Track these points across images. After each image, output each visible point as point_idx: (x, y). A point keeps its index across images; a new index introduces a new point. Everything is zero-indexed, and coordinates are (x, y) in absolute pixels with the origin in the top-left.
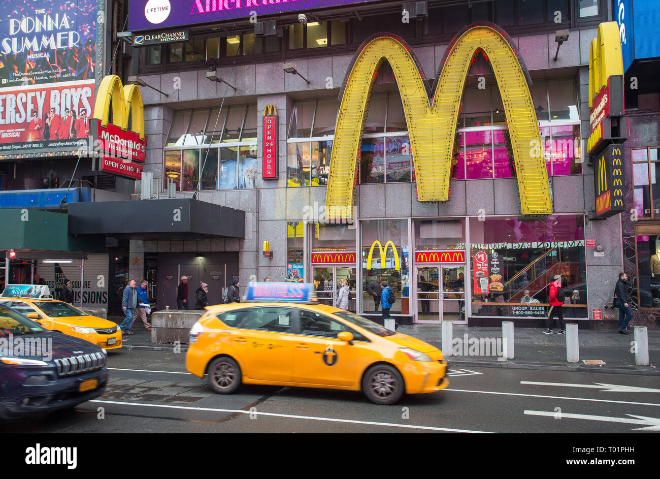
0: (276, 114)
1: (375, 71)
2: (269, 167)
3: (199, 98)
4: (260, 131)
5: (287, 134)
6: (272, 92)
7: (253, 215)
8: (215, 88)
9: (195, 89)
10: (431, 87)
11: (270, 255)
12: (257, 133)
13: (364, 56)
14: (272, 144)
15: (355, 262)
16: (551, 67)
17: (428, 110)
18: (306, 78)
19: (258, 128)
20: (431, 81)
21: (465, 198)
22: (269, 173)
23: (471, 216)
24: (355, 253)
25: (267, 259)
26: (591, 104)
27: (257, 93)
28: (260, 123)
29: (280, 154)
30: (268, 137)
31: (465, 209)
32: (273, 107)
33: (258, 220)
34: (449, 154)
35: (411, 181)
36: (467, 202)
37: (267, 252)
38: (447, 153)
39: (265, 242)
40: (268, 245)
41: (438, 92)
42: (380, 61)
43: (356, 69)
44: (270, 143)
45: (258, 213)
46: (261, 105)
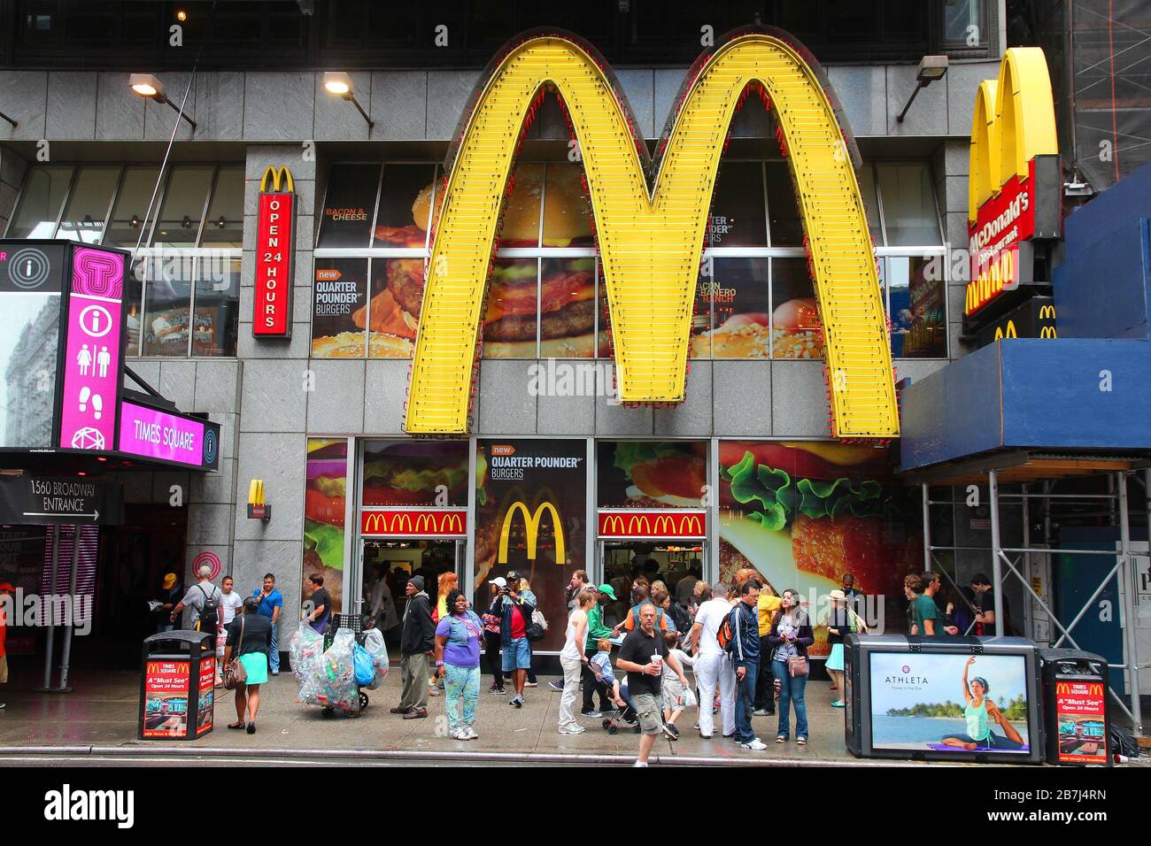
0: (290, 188)
1: (529, 111)
2: (270, 309)
3: (99, 138)
4: (250, 227)
5: (315, 236)
6: (282, 139)
7: (229, 418)
8: (141, 117)
9: (91, 115)
10: (651, 155)
11: (262, 514)
12: (242, 231)
13: (504, 76)
14: (279, 258)
15: (464, 532)
16: (893, 135)
17: (643, 202)
18: (367, 113)
19: (246, 219)
20: (651, 144)
21: (710, 399)
22: (270, 322)
23: (724, 438)
24: (465, 513)
25: (256, 522)
26: (973, 216)
27: (246, 139)
28: (251, 206)
29: (297, 282)
30: (271, 240)
31: (709, 422)
32: (284, 173)
33: (238, 432)
34: (687, 301)
35: (596, 356)
36: (715, 406)
37: (259, 507)
38: (683, 300)
39: (254, 482)
40: (261, 490)
41: (665, 168)
42: (540, 90)
43: (488, 103)
44: (274, 255)
45: (238, 414)
46: (256, 168)
